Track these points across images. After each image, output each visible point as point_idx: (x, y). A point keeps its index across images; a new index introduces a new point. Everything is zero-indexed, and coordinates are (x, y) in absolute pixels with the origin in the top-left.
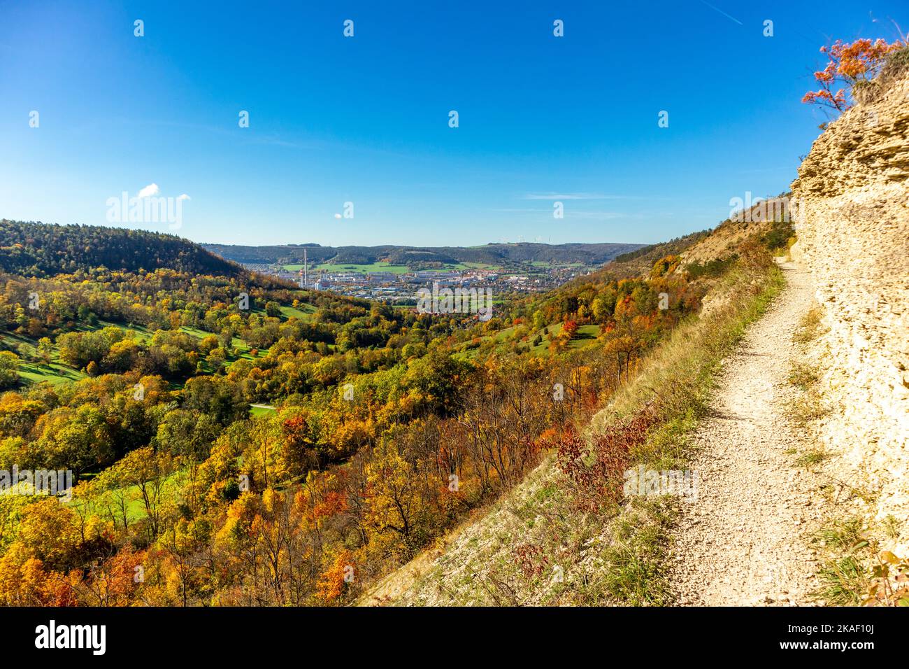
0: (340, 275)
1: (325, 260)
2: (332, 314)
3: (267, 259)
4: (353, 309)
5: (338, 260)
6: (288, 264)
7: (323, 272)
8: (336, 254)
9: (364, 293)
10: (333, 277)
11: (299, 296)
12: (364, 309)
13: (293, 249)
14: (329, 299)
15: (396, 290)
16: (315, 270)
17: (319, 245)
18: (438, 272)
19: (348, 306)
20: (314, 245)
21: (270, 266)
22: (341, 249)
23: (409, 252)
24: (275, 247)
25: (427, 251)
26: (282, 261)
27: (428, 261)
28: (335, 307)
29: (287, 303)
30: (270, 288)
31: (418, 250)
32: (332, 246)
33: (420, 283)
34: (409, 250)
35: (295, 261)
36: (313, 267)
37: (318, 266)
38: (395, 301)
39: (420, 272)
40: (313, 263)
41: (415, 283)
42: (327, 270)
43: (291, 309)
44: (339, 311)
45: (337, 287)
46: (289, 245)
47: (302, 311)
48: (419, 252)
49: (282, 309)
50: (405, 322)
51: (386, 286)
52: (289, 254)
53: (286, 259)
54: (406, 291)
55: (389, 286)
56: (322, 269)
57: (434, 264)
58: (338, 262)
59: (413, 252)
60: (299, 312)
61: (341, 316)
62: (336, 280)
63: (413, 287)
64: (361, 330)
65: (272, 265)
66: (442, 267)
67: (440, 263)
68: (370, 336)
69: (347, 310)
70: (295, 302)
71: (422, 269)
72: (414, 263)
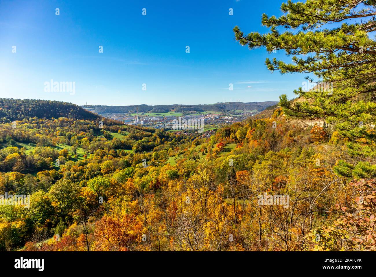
0: (153, 117)
1: (148, 111)
2: (134, 136)
3: (124, 111)
4: (145, 133)
6: (133, 113)
7: (146, 116)
8: (153, 108)
10: (150, 118)
11: (123, 128)
12: (151, 133)
13: (136, 107)
14: (135, 129)
17: (146, 105)
18: (194, 115)
20: (145, 105)
22: (155, 107)
25: (190, 106)
27: (190, 111)
28: (137, 133)
29: (116, 131)
30: (111, 125)
31: (186, 106)
32: (152, 105)
35: (136, 112)
36: (143, 114)
37: (145, 114)
40: (143, 112)
42: (148, 116)
43: (118, 134)
44: (138, 135)
45: (151, 122)
46: (134, 105)
47: (122, 134)
49: (112, 134)
50: (169, 139)
52: (133, 109)
53: (132, 111)
57: (193, 112)
58: (153, 112)
59: (184, 107)
64: (145, 143)
66: (196, 113)
67: (196, 111)
69: (142, 134)
70: (119, 131)
71: (188, 114)
72: (185, 111)
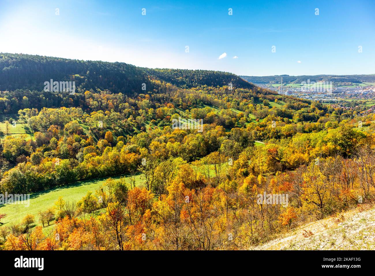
0: (297, 88)
1: (291, 82)
2: (292, 106)
3: (265, 82)
4: (302, 104)
5: (297, 82)
6: (274, 84)
7: (289, 87)
8: (296, 79)
9: (309, 97)
10: (294, 89)
11: (278, 98)
12: (307, 104)
13: (277, 77)
14: (291, 99)
15: (325, 96)
16: (286, 86)
17: (288, 75)
18: (349, 87)
19: (300, 103)
20: (286, 75)
21: (266, 85)
22: (298, 77)
23: (334, 78)
24: (269, 76)
25: (344, 77)
26: (271, 83)
27: (344, 82)
28: (294, 103)
29: (272, 100)
30: (266, 94)
31: (338, 77)
32: (294, 76)
33: (338, 93)
34: (333, 77)
35: (277, 83)
36: (285, 85)
37: (287, 84)
38: (324, 101)
39: (339, 87)
40: (285, 83)
41: (336, 93)
42: (291, 87)
43: (274, 103)
44: (296, 105)
45: (295, 94)
46: (275, 76)
47: (279, 104)
48: (339, 78)
49: (270, 103)
50: (328, 111)
51: (319, 94)
52: (275, 80)
53: (273, 82)
54: (330, 97)
55: (321, 94)
56: (289, 86)
57: (347, 83)
58: (297, 83)
59: (336, 78)
60: (277, 104)
61: (296, 107)
62: (295, 91)
63: (334, 95)
64: (305, 114)
65: (267, 84)
66: (351, 85)
67: (351, 83)
68: (310, 116)
70: (276, 100)
71: (340, 86)
72: (336, 83)
